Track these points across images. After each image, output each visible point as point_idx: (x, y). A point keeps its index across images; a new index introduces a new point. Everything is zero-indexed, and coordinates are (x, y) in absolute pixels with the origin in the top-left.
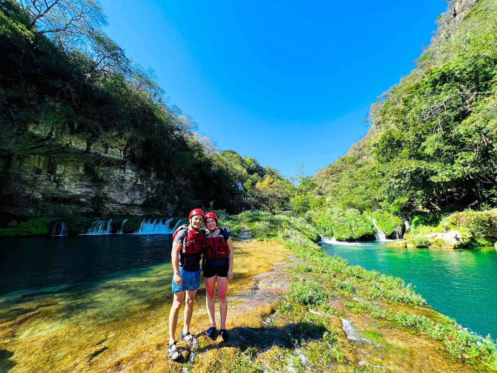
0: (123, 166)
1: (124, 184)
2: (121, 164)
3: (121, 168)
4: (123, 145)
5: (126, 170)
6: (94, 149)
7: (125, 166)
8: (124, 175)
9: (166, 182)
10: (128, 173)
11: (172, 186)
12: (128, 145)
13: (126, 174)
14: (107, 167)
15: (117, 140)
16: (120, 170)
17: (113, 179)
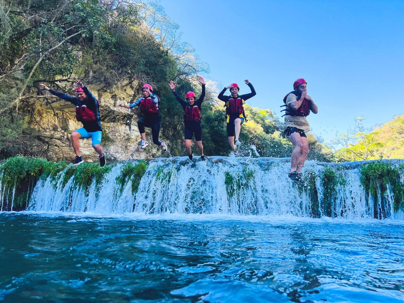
0: (128, 121)
1: (129, 144)
2: (126, 119)
3: (127, 124)
4: (130, 96)
5: (132, 126)
6: (105, 101)
7: (131, 121)
8: (129, 132)
9: (171, 141)
10: (133, 130)
11: (180, 148)
12: (135, 96)
13: (132, 131)
14: (112, 123)
15: (125, 90)
16: (125, 127)
17: (119, 138)
